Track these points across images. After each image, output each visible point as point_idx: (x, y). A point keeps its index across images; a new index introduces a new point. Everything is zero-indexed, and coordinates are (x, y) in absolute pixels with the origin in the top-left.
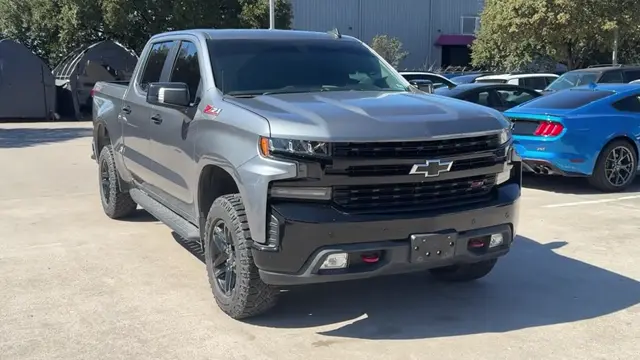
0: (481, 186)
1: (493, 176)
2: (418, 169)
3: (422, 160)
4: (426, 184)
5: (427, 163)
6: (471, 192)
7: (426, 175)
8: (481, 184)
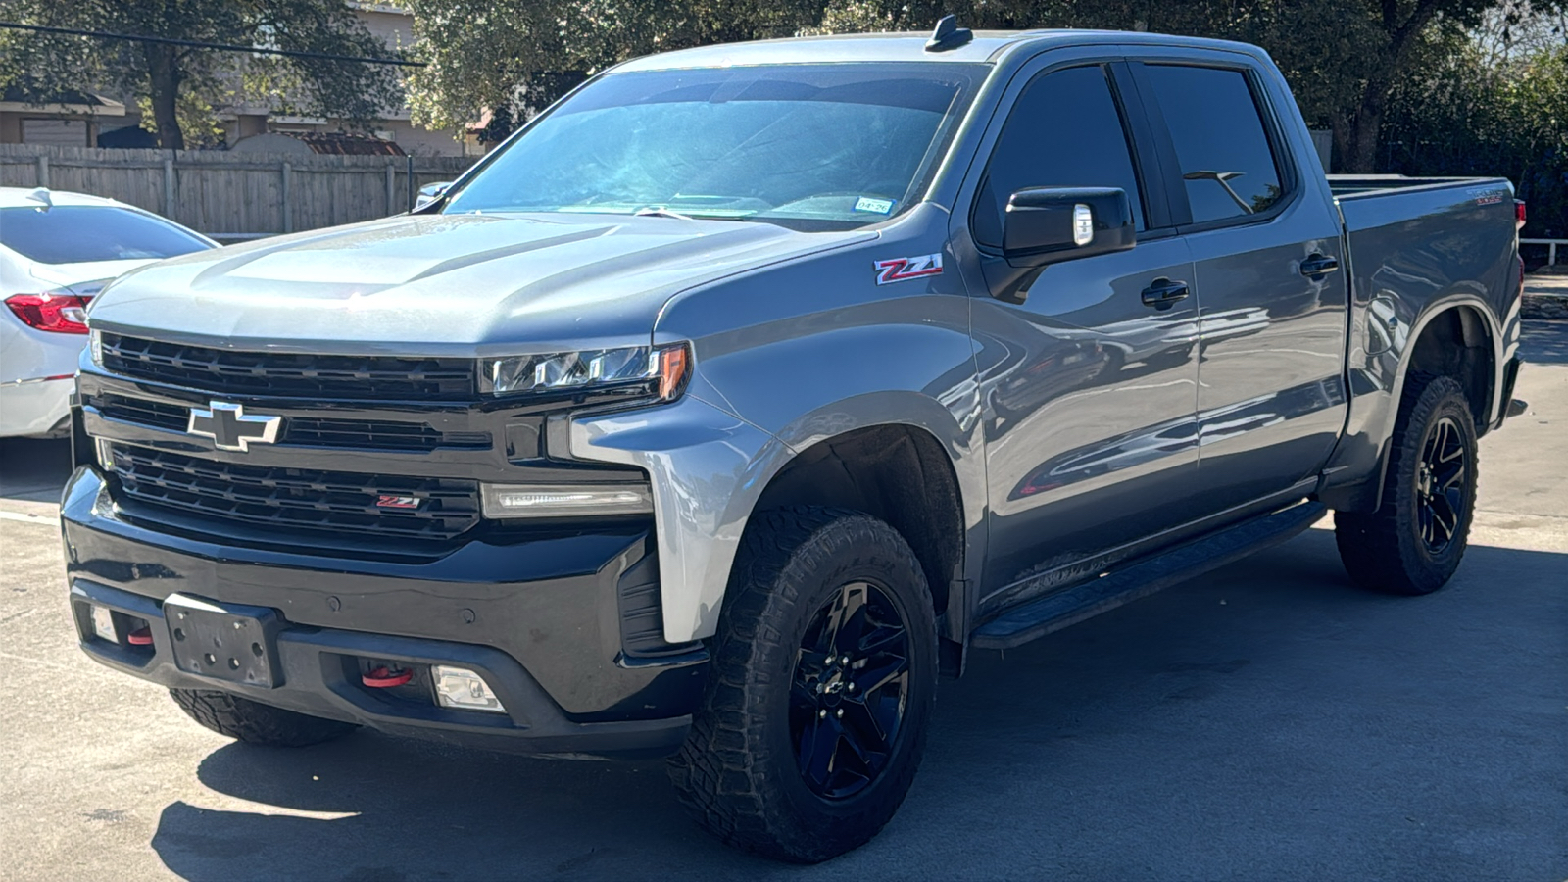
0: (410, 510)
5: (211, 406)
6: (377, 519)
7: (215, 442)
8: (411, 502)
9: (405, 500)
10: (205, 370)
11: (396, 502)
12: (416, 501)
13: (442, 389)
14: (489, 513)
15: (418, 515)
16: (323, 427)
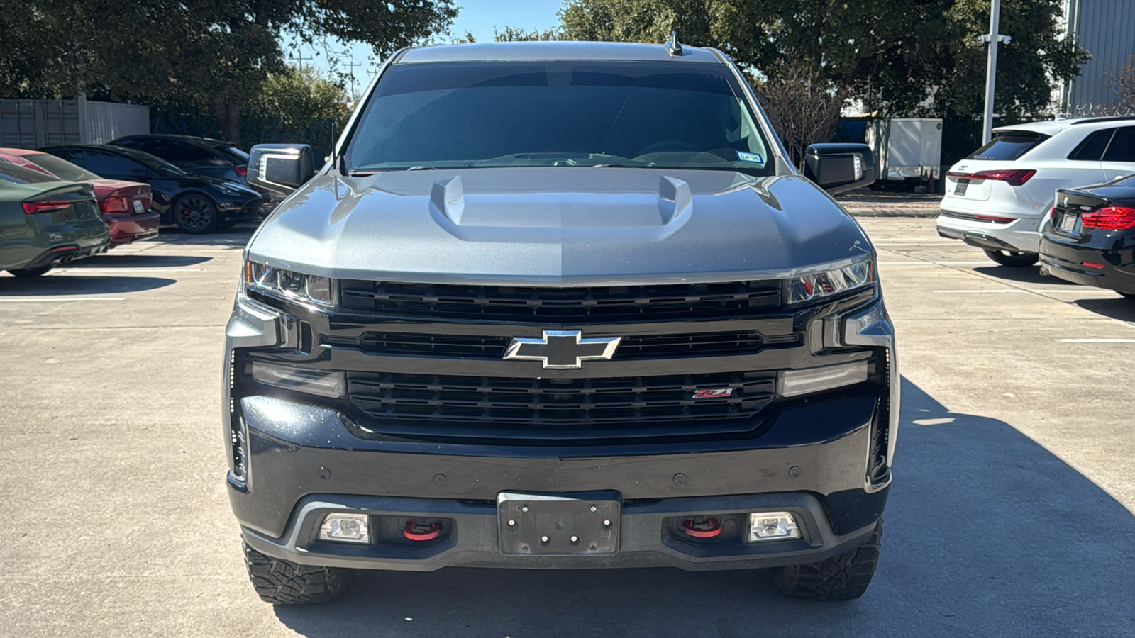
0: (724, 398)
1: (771, 377)
2: (524, 350)
3: (532, 329)
4: (545, 383)
5: (545, 335)
6: (691, 409)
7: (545, 365)
8: (725, 392)
9: (720, 391)
10: (524, 305)
11: (711, 394)
12: (729, 391)
13: (751, 304)
14: (786, 394)
15: (730, 401)
16: (644, 343)
